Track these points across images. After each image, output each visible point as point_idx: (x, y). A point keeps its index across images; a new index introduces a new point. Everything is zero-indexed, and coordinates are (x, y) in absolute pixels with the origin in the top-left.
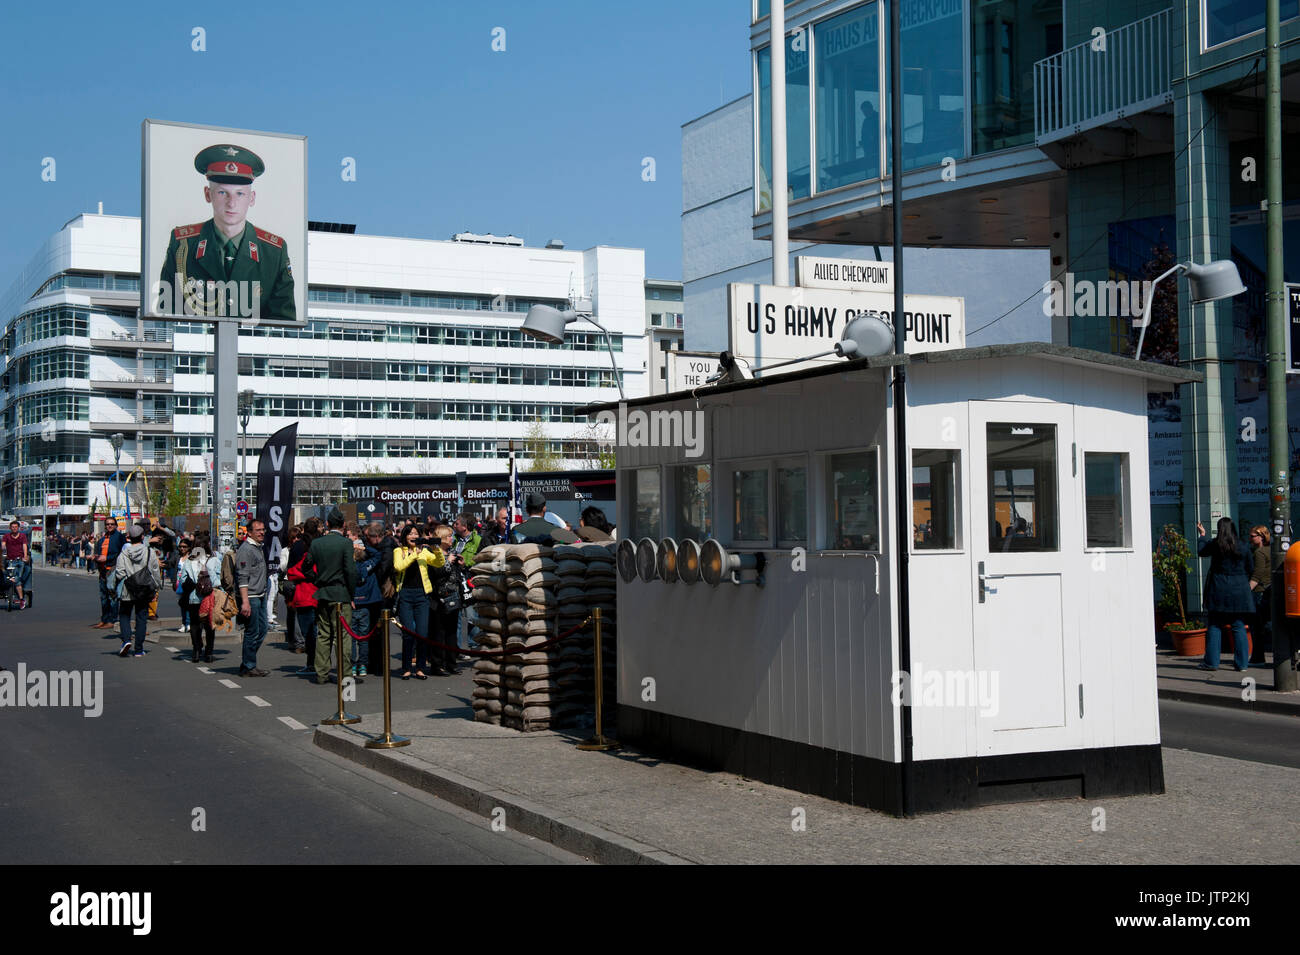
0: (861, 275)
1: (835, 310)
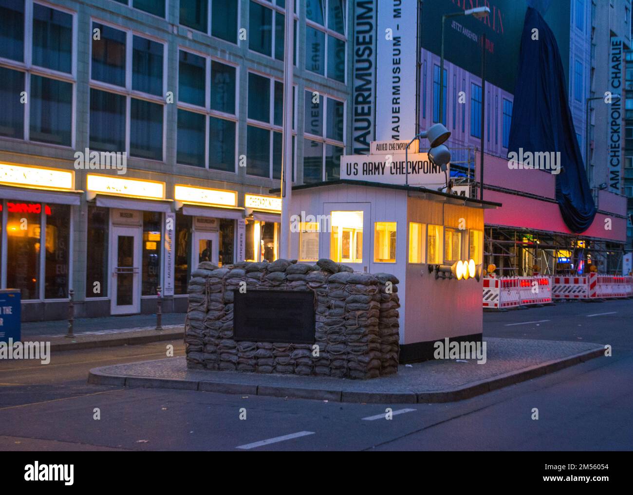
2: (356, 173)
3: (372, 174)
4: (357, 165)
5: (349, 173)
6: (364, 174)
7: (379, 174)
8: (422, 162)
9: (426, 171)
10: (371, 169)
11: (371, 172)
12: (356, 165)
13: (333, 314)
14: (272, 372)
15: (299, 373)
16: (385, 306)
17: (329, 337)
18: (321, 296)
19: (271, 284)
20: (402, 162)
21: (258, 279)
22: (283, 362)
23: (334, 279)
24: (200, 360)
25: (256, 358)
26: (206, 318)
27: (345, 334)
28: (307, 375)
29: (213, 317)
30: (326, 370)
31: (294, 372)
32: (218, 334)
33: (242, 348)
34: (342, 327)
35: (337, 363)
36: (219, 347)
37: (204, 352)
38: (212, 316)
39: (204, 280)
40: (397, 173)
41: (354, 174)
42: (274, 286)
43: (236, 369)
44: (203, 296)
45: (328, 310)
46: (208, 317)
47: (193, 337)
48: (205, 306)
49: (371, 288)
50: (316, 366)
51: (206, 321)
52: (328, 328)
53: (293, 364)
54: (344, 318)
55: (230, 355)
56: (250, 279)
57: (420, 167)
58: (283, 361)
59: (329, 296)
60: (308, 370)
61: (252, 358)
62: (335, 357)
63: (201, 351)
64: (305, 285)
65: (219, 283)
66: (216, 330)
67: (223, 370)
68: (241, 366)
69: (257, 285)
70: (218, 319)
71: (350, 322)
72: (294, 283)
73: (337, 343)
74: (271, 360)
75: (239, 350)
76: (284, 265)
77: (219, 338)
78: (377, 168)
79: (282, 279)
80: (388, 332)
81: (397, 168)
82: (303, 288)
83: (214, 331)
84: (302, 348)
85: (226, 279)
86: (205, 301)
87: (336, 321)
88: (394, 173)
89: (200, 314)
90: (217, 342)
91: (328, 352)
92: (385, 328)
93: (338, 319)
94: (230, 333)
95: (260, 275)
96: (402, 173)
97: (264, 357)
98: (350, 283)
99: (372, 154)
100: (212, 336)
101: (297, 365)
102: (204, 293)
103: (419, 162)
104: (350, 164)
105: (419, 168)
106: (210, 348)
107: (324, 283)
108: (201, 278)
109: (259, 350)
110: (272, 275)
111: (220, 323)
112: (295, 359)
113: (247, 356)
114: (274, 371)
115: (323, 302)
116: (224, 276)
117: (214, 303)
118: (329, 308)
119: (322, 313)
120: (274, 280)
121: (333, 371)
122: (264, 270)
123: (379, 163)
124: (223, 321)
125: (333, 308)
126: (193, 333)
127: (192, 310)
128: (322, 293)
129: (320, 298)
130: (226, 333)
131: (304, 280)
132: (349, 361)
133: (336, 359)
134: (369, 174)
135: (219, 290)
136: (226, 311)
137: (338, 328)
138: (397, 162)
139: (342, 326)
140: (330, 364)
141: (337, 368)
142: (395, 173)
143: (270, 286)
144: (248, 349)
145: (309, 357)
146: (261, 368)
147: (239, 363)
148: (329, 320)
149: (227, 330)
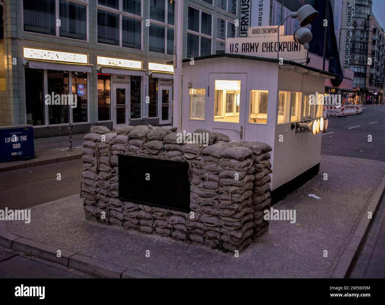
0: (268, 31)
1: (258, 43)
2: (237, 51)
3: (249, 52)
6: (242, 52)
7: (254, 51)
8: (286, 43)
9: (289, 50)
10: (248, 48)
11: (247, 50)
12: (237, 45)
13: (207, 187)
14: (151, 233)
15: (175, 238)
16: (258, 176)
17: (202, 209)
18: (195, 167)
19: (150, 152)
20: (271, 43)
21: (138, 146)
22: (162, 226)
23: (208, 152)
24: (94, 213)
25: (138, 218)
26: (96, 178)
27: (218, 208)
28: (183, 240)
29: (102, 178)
30: (200, 238)
31: (171, 236)
32: (106, 193)
33: (126, 208)
34: (216, 201)
35: (210, 234)
36: (108, 204)
37: (97, 206)
38: (102, 176)
39: (94, 144)
40: (267, 51)
42: (153, 154)
43: (123, 225)
44: (93, 158)
45: (202, 182)
46: (99, 177)
47: (87, 194)
48: (95, 167)
49: (245, 163)
50: (191, 233)
51: (97, 180)
52: (202, 200)
53: (170, 228)
54: (218, 192)
55: (117, 213)
56: (132, 146)
57: (285, 46)
58: (161, 224)
59: (203, 168)
60: (184, 236)
61: (134, 218)
62: (208, 228)
63: (94, 205)
64: (181, 155)
65: (105, 148)
66: (105, 189)
67: (112, 225)
68: (126, 223)
69: (138, 152)
70: (107, 179)
71: (224, 196)
72: (170, 153)
73: (210, 215)
74: (152, 221)
75: (124, 209)
76: (161, 135)
77: (107, 196)
78: (252, 47)
79: (159, 148)
80: (260, 200)
81: (267, 47)
82: (179, 158)
83: (103, 190)
84: (178, 215)
85: (112, 145)
86: (95, 163)
87: (210, 194)
89: (92, 174)
90: (106, 199)
91: (202, 222)
92: (257, 196)
93: (212, 192)
94: (116, 193)
95: (140, 142)
96: (271, 51)
97: (145, 219)
98: (224, 157)
99: (249, 37)
100: (103, 194)
101: (174, 229)
102: (94, 156)
103: (284, 43)
104: (233, 44)
105: (284, 48)
106: (102, 204)
107: (198, 155)
108: (91, 141)
109: (140, 212)
110: (150, 144)
111: (109, 184)
112: (172, 225)
113: (131, 216)
114: (154, 232)
115: (197, 174)
116: (110, 141)
117: (102, 165)
118: (203, 179)
119: (196, 184)
120: (152, 148)
121: (207, 241)
122: (144, 138)
124: (111, 182)
125: (207, 180)
126: (87, 190)
127: (86, 170)
128: (197, 165)
129: (194, 169)
130: (113, 192)
131: (180, 151)
132: (222, 234)
133: (209, 230)
135: (106, 154)
136: (112, 173)
137: (212, 201)
138: (267, 43)
139: (215, 199)
140: (204, 234)
141: (210, 238)
142: (266, 51)
143: (148, 154)
144: (132, 210)
145: (184, 224)
146: (142, 228)
147: (124, 221)
148: (203, 193)
149: (114, 190)
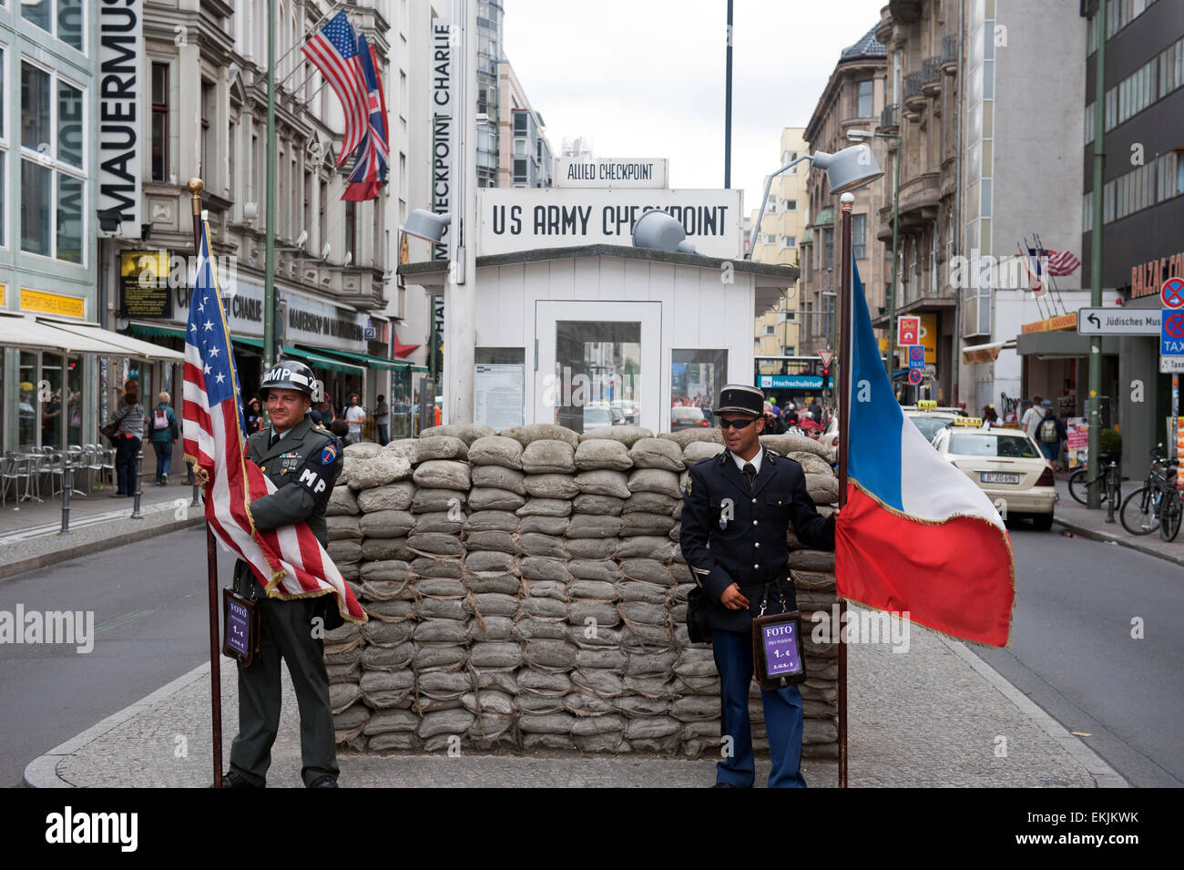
2: (516, 230)
4: (520, 213)
5: (499, 229)
8: (679, 208)
10: (554, 220)
12: (516, 211)
41: (513, 232)
78: (570, 220)
81: (619, 221)
88: (611, 233)
104: (503, 207)
123: (575, 207)
134: (550, 233)
138: (618, 208)
142: (615, 232)
